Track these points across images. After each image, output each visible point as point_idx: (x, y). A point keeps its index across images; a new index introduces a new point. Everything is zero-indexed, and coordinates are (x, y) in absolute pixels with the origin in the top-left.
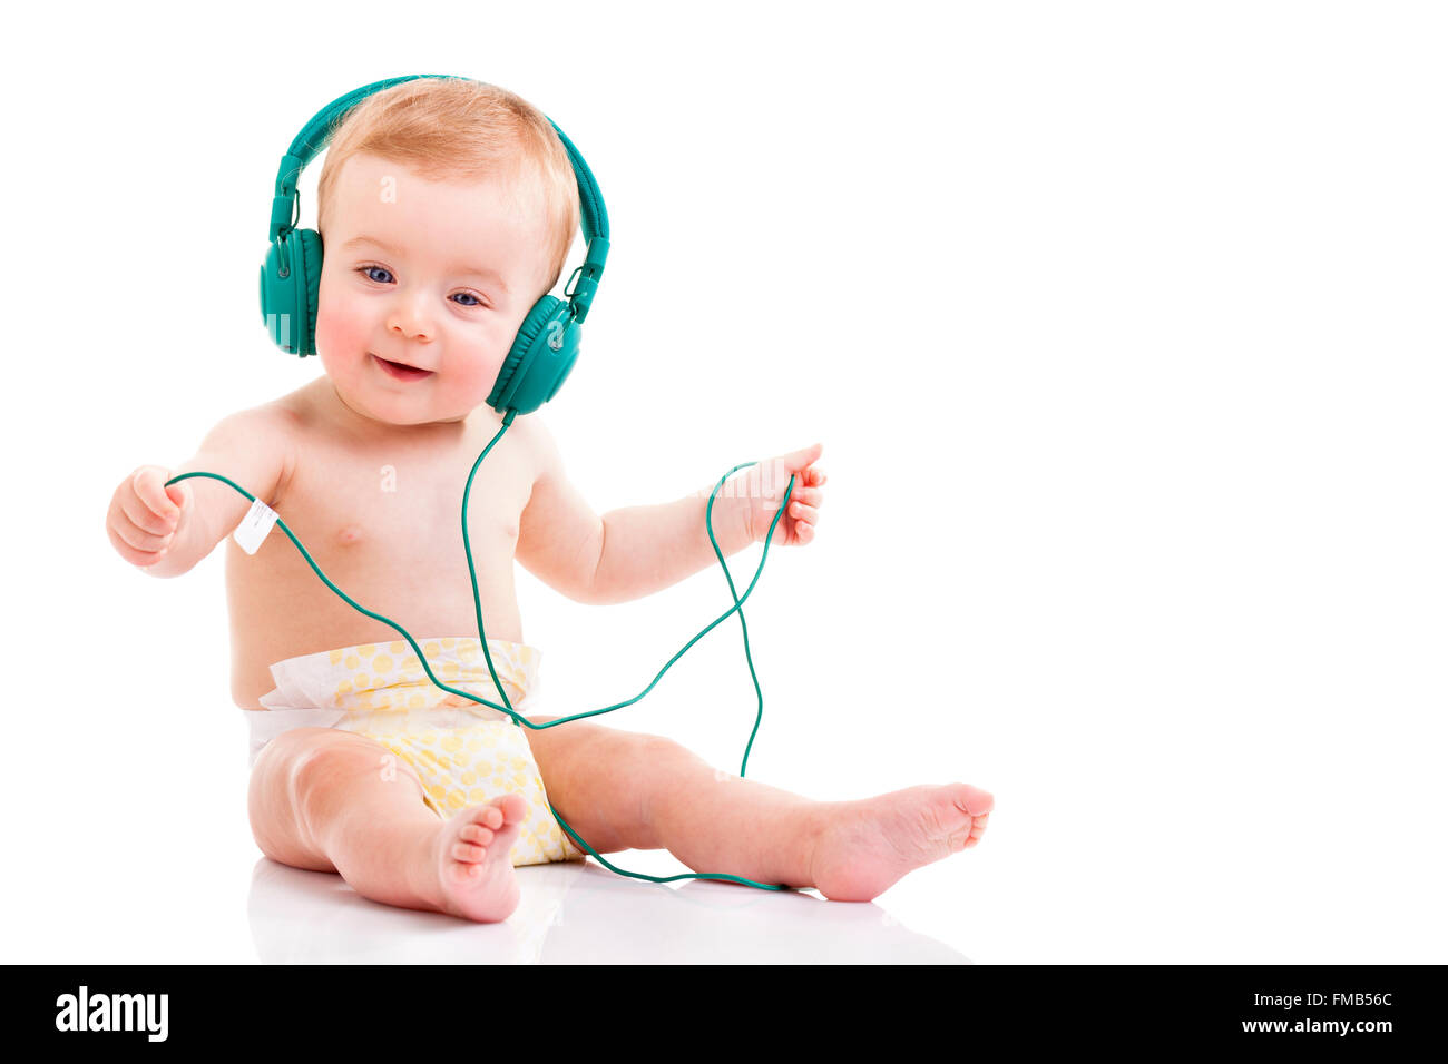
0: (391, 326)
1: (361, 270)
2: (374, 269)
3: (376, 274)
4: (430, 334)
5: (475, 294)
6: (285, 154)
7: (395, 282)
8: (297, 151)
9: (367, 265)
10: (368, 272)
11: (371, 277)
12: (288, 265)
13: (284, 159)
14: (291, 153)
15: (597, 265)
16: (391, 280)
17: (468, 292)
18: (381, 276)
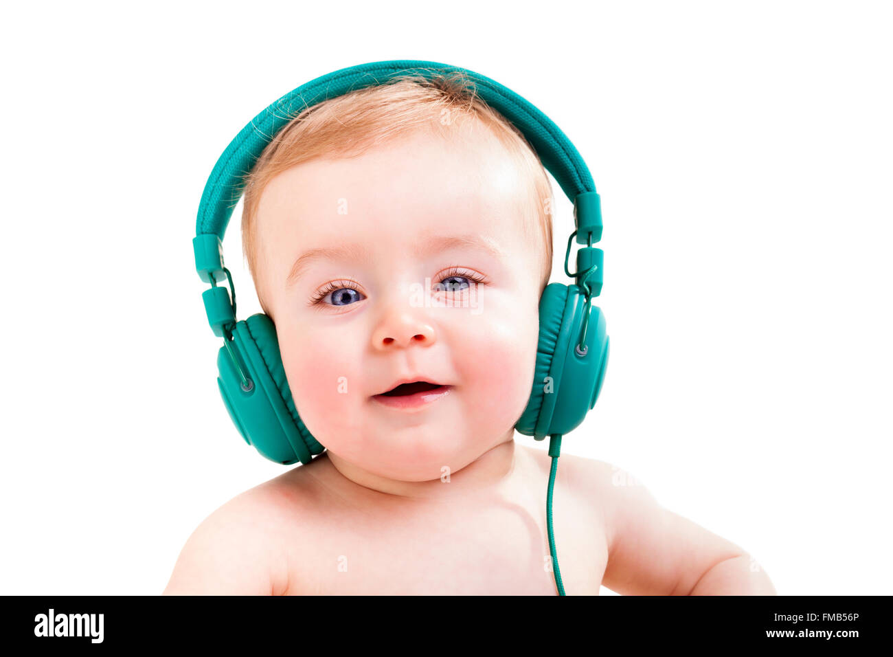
0: (378, 343)
1: (320, 301)
2: (334, 292)
3: (339, 298)
4: (427, 330)
5: (461, 271)
6: (194, 235)
7: (365, 297)
8: (207, 227)
9: (324, 289)
10: (328, 299)
11: (334, 303)
12: (248, 376)
13: (195, 241)
14: (200, 232)
15: (592, 227)
16: (360, 296)
17: (452, 271)
18: (346, 299)
